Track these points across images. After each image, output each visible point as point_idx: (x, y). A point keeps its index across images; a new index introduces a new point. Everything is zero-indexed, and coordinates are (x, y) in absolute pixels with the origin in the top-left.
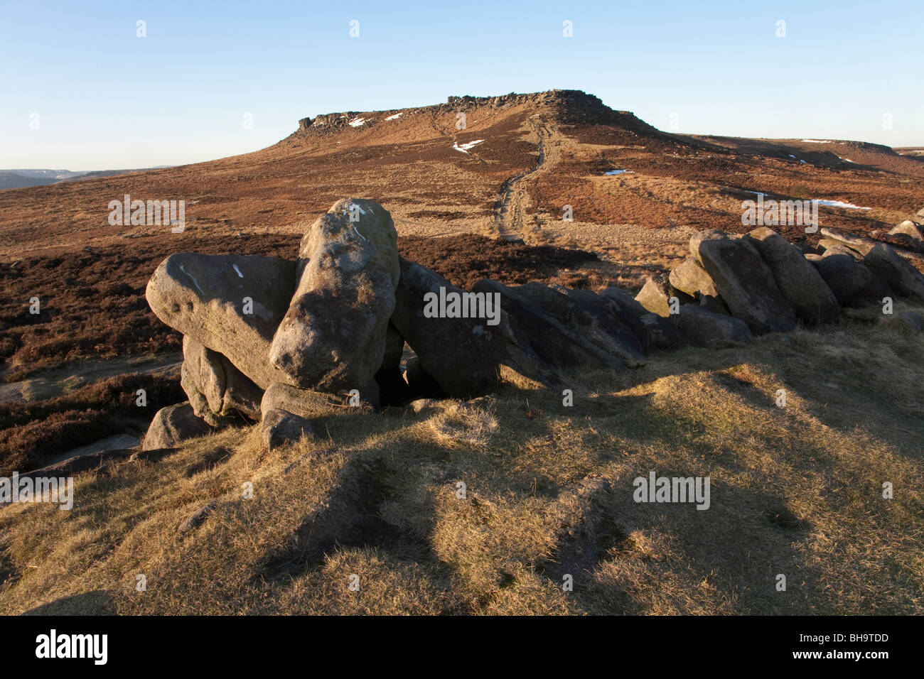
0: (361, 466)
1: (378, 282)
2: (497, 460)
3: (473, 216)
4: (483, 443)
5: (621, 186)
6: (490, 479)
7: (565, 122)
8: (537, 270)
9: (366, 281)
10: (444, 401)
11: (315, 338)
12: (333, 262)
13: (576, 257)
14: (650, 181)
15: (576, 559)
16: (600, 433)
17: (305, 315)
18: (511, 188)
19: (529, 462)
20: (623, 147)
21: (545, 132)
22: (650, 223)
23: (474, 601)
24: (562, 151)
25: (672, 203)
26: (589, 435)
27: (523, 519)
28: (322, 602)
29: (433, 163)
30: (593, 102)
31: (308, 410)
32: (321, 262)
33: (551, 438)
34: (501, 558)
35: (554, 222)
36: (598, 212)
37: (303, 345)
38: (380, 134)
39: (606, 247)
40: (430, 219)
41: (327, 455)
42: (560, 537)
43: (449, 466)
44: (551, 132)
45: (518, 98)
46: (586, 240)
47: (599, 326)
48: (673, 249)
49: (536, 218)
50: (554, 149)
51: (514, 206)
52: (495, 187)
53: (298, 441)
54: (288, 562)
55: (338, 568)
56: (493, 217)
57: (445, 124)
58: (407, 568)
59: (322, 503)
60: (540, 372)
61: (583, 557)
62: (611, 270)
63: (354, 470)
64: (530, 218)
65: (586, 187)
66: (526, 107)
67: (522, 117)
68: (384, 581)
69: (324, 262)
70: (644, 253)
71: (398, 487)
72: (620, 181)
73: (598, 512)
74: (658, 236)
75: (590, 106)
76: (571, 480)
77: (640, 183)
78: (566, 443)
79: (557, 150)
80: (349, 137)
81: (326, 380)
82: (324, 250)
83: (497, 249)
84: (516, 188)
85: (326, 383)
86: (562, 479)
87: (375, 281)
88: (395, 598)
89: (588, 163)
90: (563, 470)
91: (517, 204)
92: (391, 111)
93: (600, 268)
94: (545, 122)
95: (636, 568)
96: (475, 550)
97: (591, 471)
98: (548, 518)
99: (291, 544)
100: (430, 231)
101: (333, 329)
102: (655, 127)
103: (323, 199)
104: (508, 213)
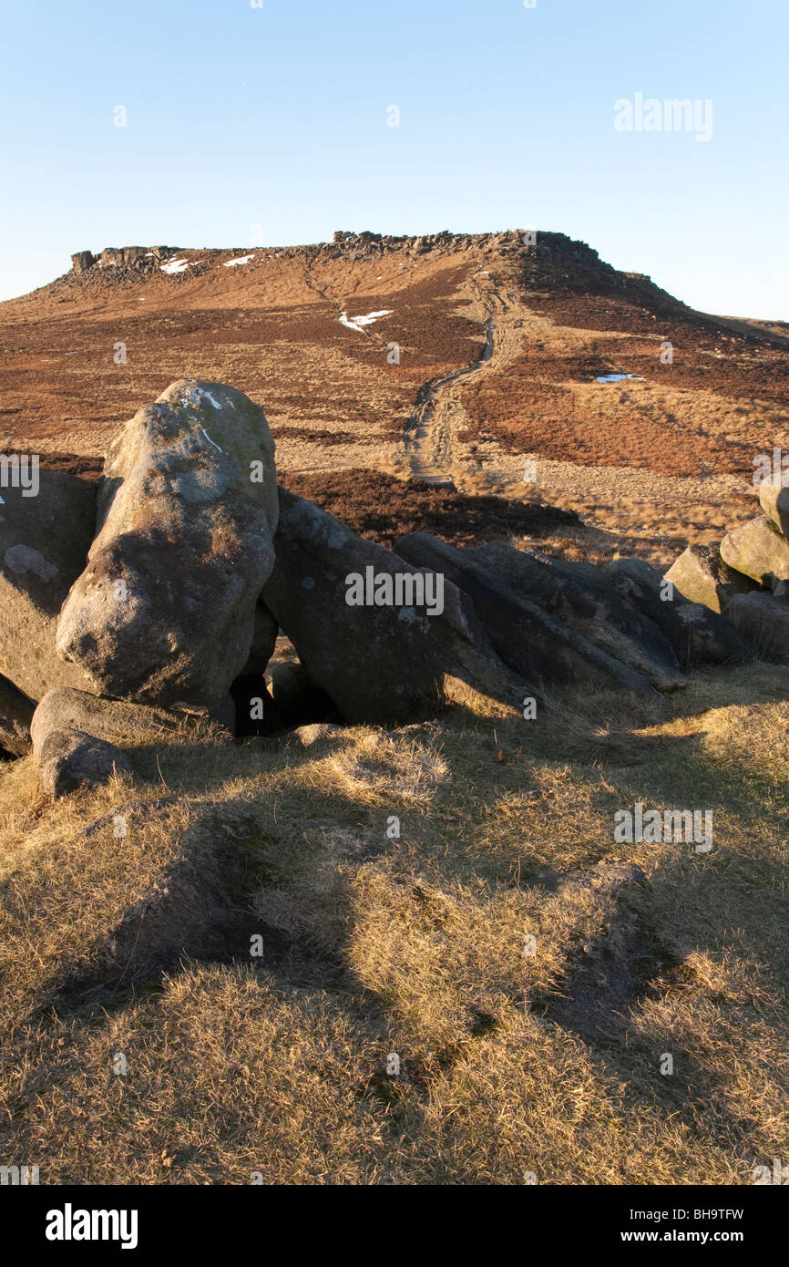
0: (218, 828)
1: (245, 523)
2: (450, 828)
3: (368, 440)
4: (424, 797)
5: (622, 401)
6: (441, 857)
7: (532, 288)
8: (476, 536)
9: (224, 520)
10: (353, 729)
11: (139, 609)
12: (169, 485)
13: (540, 517)
14: (672, 396)
15: (597, 994)
16: (619, 791)
17: (122, 570)
18: (436, 396)
19: (503, 833)
20: (629, 335)
21: (498, 303)
22: (668, 467)
23: (430, 1057)
24: (524, 337)
25: (707, 435)
26: (601, 794)
27: (503, 924)
28: (163, 1056)
29: (304, 346)
30: (583, 253)
31: (118, 735)
32: (147, 484)
33: (538, 795)
34: (470, 986)
35: (505, 458)
36: (581, 444)
37: (119, 620)
38: (215, 289)
39: (592, 504)
40: (294, 441)
41: (160, 808)
42: (569, 954)
43: (368, 833)
44: (508, 303)
45: (454, 241)
46: (559, 491)
47: (607, 619)
48: (706, 513)
49: (474, 449)
50: (511, 334)
51: (438, 428)
52: (407, 393)
53: (106, 783)
54: (100, 987)
55: (188, 998)
56: (402, 443)
57: (328, 279)
58: (309, 999)
59: (156, 886)
60: (510, 691)
61: (608, 992)
62: (601, 541)
63: (208, 834)
64: (464, 449)
65: (562, 401)
66: (467, 257)
67: (460, 275)
68: (271, 1020)
69: (152, 484)
70: (656, 518)
71: (283, 865)
72: (620, 393)
73: (628, 918)
74: (681, 490)
75: (578, 261)
76: (576, 865)
77: (655, 399)
78: (564, 805)
79: (517, 335)
80: (161, 290)
81: (154, 683)
82: (151, 464)
83: (408, 498)
84: (443, 396)
85: (152, 689)
86: (563, 863)
87: (241, 520)
88: (292, 1049)
89: (568, 361)
90: (562, 848)
91: (443, 424)
92: (235, 250)
93: (583, 538)
94: (497, 285)
95: (702, 1014)
96: (424, 973)
97: (609, 851)
98: (547, 923)
99: (103, 954)
100: (294, 462)
101: (171, 597)
102: (687, 304)
103: (110, 396)
104: (428, 439)
